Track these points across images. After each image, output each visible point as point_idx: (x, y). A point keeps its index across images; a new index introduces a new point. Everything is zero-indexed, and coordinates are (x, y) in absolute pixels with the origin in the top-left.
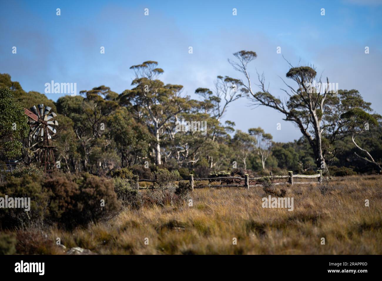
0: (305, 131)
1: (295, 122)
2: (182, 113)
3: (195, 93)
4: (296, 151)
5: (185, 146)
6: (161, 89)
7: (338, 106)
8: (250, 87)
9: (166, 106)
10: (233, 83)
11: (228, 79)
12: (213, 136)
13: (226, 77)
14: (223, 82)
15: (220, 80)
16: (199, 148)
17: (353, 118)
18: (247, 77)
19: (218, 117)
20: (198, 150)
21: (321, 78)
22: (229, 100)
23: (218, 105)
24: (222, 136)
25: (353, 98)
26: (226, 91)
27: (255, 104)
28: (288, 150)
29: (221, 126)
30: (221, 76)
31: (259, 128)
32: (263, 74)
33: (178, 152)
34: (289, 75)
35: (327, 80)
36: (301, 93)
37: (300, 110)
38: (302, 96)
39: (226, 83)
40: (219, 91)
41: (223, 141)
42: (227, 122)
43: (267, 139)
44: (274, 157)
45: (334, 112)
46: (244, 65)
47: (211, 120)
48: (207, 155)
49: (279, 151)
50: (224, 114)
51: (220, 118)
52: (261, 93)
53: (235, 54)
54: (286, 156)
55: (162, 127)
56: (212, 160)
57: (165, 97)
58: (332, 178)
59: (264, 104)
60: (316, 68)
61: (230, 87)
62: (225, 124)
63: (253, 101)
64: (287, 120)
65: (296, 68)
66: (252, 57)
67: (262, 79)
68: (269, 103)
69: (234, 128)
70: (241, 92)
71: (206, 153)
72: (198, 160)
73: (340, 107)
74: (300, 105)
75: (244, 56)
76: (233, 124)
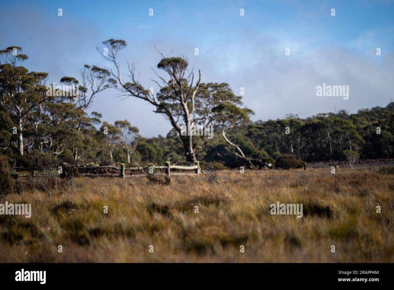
0: (175, 123)
1: (165, 114)
2: (46, 102)
3: (61, 82)
4: (160, 147)
5: (49, 137)
6: (25, 76)
7: (209, 99)
8: (120, 77)
9: (30, 94)
10: (100, 73)
11: (96, 69)
12: (79, 127)
13: (94, 66)
14: (90, 72)
15: (87, 69)
16: (63, 140)
17: (223, 112)
18: (117, 67)
19: (84, 107)
20: (61, 142)
21: (193, 70)
22: (95, 91)
23: (85, 96)
24: (88, 128)
25: (224, 92)
26: (93, 81)
27: (124, 95)
28: (152, 145)
29: (87, 117)
30: (89, 65)
31: (126, 121)
32: (133, 64)
33: (42, 143)
34: (160, 65)
35: (199, 72)
36: (172, 85)
37: (170, 102)
38: (173, 88)
39: (93, 73)
40: (86, 80)
41: (88, 133)
42: (94, 113)
43: (134, 132)
44: (137, 152)
45: (205, 106)
46: (113, 54)
47: (77, 110)
48: (72, 147)
49: (143, 146)
50: (90, 104)
51: (86, 109)
52: (130, 84)
53: (104, 43)
54: (150, 152)
55: (25, 116)
56: (77, 152)
57: (29, 85)
58: (204, 172)
59: (133, 94)
60: (188, 59)
61: (97, 77)
62: (92, 115)
63: (122, 92)
64: (157, 112)
65: (167, 59)
66: (122, 47)
67: (132, 69)
68: (138, 94)
69: (101, 119)
70: (109, 82)
71: (70, 145)
72: (62, 152)
73: (210, 100)
74: (171, 97)
75: (114, 45)
76: (100, 115)
